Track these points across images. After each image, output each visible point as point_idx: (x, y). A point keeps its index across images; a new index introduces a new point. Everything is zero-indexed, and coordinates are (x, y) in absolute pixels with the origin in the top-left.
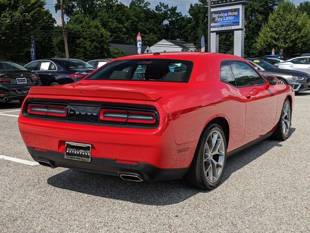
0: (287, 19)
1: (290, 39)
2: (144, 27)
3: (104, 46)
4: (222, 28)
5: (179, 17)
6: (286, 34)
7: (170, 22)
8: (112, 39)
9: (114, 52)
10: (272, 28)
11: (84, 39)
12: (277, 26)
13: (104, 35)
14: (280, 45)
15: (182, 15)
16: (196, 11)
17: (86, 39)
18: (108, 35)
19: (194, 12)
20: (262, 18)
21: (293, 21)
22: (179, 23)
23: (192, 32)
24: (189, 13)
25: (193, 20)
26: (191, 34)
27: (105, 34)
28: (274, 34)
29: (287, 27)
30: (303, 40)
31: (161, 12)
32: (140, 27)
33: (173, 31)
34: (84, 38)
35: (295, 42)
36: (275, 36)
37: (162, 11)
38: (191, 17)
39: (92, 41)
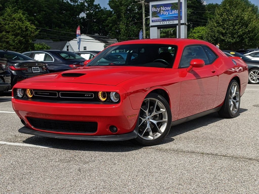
0: (233, 14)
1: (238, 34)
2: (58, 20)
3: (29, 41)
4: (163, 23)
5: (97, 10)
6: (233, 29)
7: (87, 14)
8: (38, 33)
9: (38, 47)
10: (218, 23)
11: (6, 33)
12: (224, 20)
13: (28, 29)
14: (228, 40)
15: (101, 8)
16: (117, 4)
17: (8, 32)
18: (33, 28)
19: (115, 4)
20: (190, 12)
21: (240, 16)
22: (98, 16)
23: (112, 26)
24: (110, 5)
25: (113, 12)
26: (113, 29)
27: (30, 27)
28: (221, 29)
29: (234, 22)
30: (250, 35)
31: (76, 4)
32: (54, 20)
33: (92, 25)
34: (6, 31)
35: (242, 37)
36: (222, 31)
37: (78, 3)
38: (111, 10)
39: (16, 35)
